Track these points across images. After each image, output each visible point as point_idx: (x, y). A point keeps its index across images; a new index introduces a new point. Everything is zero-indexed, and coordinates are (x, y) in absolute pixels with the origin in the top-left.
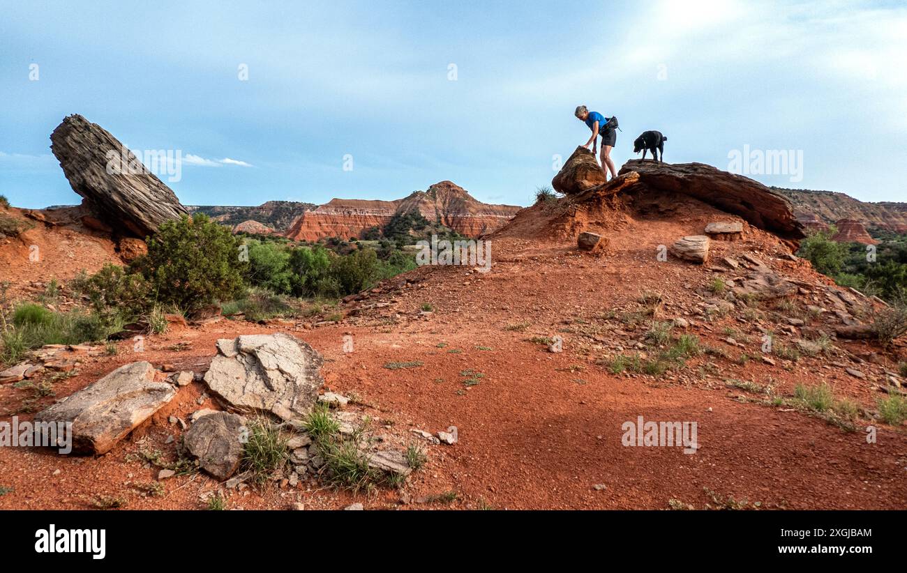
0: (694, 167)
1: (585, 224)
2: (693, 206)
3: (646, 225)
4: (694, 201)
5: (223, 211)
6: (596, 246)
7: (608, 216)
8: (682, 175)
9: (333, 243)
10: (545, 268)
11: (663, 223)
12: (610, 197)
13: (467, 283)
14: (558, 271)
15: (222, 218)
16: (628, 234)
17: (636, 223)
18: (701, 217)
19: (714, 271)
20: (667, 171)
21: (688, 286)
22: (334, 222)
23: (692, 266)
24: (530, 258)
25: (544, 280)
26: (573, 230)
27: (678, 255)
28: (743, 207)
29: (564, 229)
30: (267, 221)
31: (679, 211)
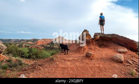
0: (113, 35)
1: (87, 49)
2: (113, 44)
3: (102, 49)
4: (113, 43)
5: (25, 40)
6: (91, 57)
7: (92, 47)
8: (110, 37)
9: (43, 45)
10: (77, 64)
11: (106, 49)
12: (93, 42)
13: (54, 69)
14: (81, 65)
15: (25, 41)
16: (98, 52)
17: (99, 49)
18: (115, 47)
19: (127, 65)
20: (106, 36)
21: (123, 73)
22: (43, 42)
23: (120, 64)
24: (73, 59)
25: (77, 69)
26: (84, 51)
27: (115, 60)
28: (125, 45)
29: (81, 50)
30: (32, 42)
31: (109, 45)
